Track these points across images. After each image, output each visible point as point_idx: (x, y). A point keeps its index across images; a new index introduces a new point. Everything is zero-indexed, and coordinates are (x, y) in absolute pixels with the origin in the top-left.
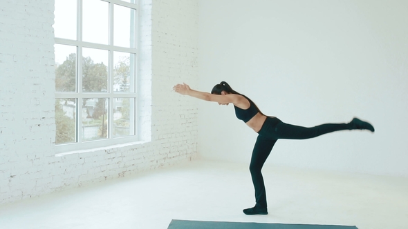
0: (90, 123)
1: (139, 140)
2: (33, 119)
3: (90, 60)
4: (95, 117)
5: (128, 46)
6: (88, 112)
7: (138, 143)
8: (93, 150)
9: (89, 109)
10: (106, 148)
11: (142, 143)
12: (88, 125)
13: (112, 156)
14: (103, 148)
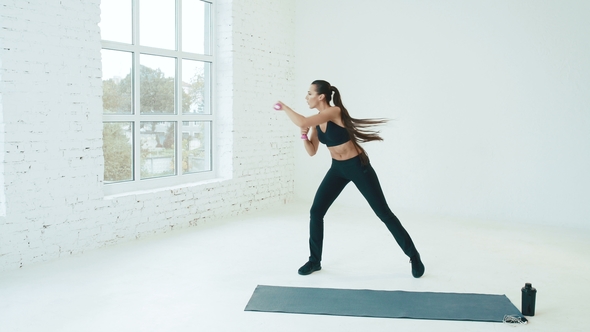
0: (160, 153)
1: (216, 177)
2: (74, 149)
3: (160, 73)
4: (167, 145)
5: (201, 51)
6: (157, 140)
7: (215, 181)
8: (155, 191)
9: (158, 135)
10: (172, 188)
11: (220, 180)
12: (158, 155)
13: (181, 198)
14: (168, 188)
